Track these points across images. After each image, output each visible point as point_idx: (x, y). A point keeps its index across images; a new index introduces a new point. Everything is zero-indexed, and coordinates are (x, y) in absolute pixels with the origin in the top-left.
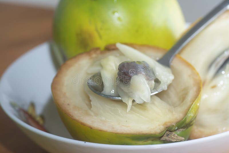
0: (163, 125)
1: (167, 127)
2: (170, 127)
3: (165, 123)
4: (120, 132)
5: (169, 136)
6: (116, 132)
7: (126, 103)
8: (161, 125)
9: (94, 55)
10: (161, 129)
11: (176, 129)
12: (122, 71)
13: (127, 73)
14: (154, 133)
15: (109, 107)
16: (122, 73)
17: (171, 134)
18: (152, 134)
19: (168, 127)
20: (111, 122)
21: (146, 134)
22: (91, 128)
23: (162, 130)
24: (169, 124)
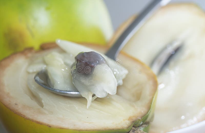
0: (129, 120)
1: (133, 122)
2: (136, 121)
3: (130, 118)
4: (83, 129)
5: (135, 132)
6: (79, 129)
7: (86, 98)
8: (126, 120)
9: (30, 55)
10: (127, 124)
11: (141, 124)
12: (83, 62)
13: (89, 62)
14: (122, 128)
15: (63, 104)
16: (83, 63)
17: (137, 129)
18: (119, 129)
19: (135, 121)
20: (70, 119)
21: (113, 129)
22: (50, 127)
23: (129, 125)
24: (134, 119)
